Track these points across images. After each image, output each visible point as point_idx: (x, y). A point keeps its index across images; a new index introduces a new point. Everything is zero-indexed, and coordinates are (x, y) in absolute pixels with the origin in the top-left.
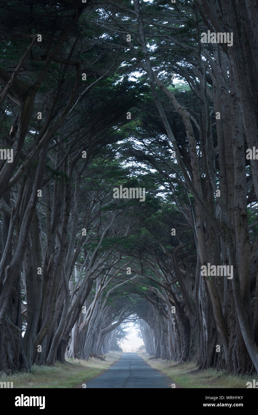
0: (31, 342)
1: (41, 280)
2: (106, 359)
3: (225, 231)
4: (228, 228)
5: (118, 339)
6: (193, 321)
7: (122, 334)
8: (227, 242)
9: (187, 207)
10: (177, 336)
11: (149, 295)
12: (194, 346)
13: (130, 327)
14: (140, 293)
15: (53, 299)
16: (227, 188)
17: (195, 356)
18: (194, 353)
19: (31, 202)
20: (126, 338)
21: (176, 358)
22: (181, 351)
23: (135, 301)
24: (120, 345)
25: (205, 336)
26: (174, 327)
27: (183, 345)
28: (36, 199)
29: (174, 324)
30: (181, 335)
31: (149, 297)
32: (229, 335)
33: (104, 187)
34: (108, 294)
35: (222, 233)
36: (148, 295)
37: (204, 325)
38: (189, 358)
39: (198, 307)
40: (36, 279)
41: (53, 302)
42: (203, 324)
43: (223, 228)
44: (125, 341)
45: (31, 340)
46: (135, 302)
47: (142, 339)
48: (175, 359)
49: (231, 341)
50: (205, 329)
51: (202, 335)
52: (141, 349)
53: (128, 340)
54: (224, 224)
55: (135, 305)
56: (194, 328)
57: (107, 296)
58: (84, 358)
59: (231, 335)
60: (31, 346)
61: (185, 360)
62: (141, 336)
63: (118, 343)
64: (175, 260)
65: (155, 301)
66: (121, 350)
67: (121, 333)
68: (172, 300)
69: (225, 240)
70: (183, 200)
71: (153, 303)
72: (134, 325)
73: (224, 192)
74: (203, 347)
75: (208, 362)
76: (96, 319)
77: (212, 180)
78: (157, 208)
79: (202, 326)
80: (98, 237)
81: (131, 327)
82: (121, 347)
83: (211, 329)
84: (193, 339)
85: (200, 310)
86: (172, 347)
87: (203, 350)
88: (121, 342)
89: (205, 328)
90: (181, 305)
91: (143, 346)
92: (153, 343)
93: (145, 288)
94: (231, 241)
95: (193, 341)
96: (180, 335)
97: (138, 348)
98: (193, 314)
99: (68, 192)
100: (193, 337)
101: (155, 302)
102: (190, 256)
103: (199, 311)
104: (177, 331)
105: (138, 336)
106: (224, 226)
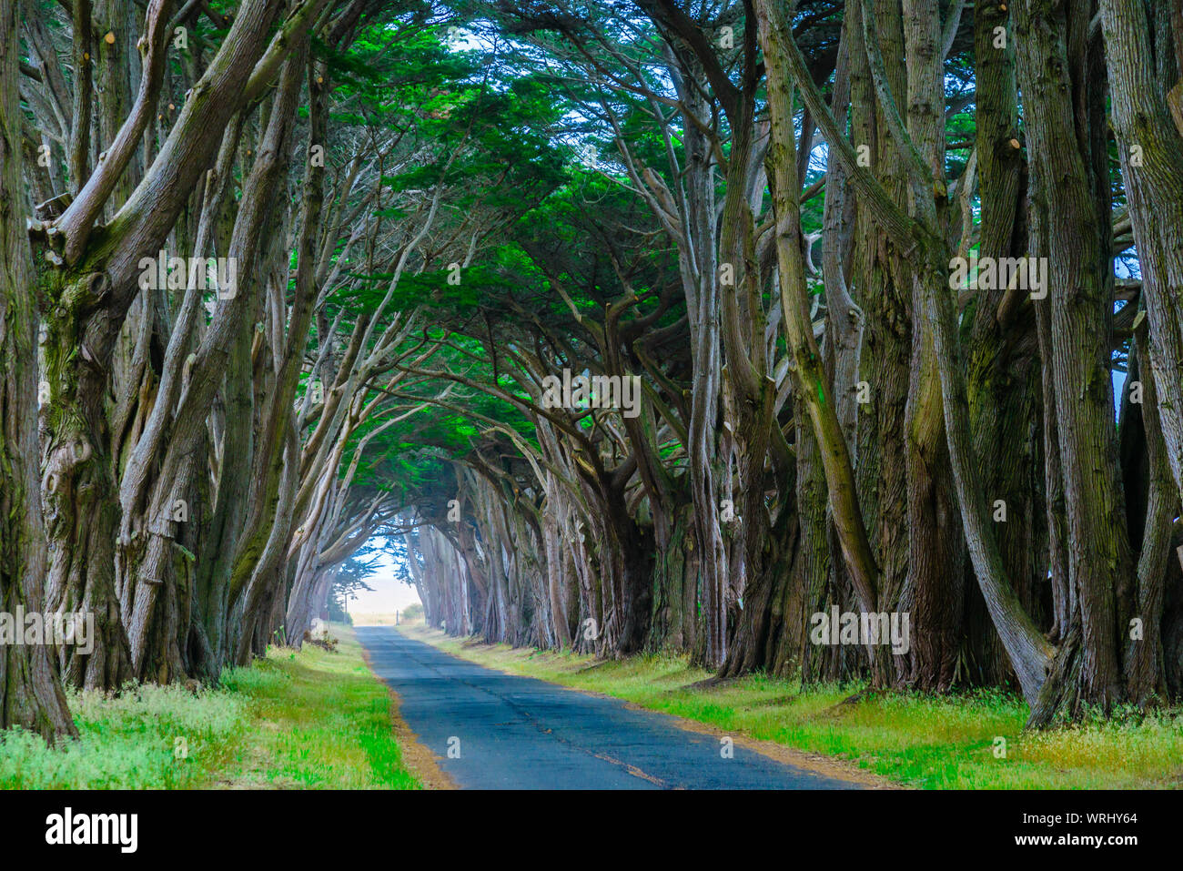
0: (221, 596)
1: (249, 402)
2: (337, 647)
3: (922, 247)
4: (932, 237)
5: (338, 585)
6: (662, 530)
7: (351, 571)
8: (930, 279)
9: (658, 178)
10: (590, 577)
11: (482, 451)
12: (668, 606)
13: (375, 549)
14: (454, 444)
15: (273, 463)
16: (874, 113)
17: (670, 638)
18: (666, 627)
19: (267, 152)
20: (364, 585)
21: (578, 642)
22: (604, 621)
23: (415, 470)
24: (343, 605)
25: (719, 576)
26: (582, 548)
27: (609, 604)
28: (280, 144)
29: (582, 538)
30: (603, 574)
31: (481, 457)
32: (881, 571)
33: (396, 116)
34: (360, 447)
35: (913, 251)
36: (479, 454)
37: (717, 543)
38: (652, 643)
39: (699, 488)
40: (235, 397)
41: (271, 469)
42: (715, 539)
43: (917, 236)
44: (360, 592)
45: (221, 589)
46: (416, 473)
47: (413, 586)
48: (576, 647)
49: (886, 592)
50: (719, 555)
51: (711, 571)
52: (408, 615)
53: (369, 589)
54: (920, 223)
55: (416, 483)
56: (668, 551)
57: (359, 454)
58: (288, 643)
59: (888, 570)
60: (221, 607)
61: (628, 650)
62: (409, 578)
63: (338, 599)
64: (610, 341)
65: (499, 467)
66: (349, 621)
67: (349, 567)
68: (585, 465)
69: (922, 273)
70: (645, 156)
71: (493, 478)
72: (388, 545)
73: (865, 125)
74: (713, 608)
75: (747, 655)
76: (326, 524)
77: (880, 83)
78: (555, 183)
79: (711, 545)
80: (371, 271)
81: (378, 551)
82: (349, 611)
83: (756, 553)
84: (662, 584)
85: (703, 496)
86: (559, 611)
87: (713, 620)
88: (349, 597)
89: (718, 550)
90: (616, 481)
91: (414, 609)
92: (462, 599)
93: (468, 431)
94: (940, 278)
95: (663, 591)
96: (598, 573)
97: (401, 612)
98: (662, 507)
99: (320, 127)
100: (664, 579)
101: (500, 473)
102: (654, 331)
103: (700, 499)
104: (590, 559)
105: (401, 577)
106: (919, 228)
